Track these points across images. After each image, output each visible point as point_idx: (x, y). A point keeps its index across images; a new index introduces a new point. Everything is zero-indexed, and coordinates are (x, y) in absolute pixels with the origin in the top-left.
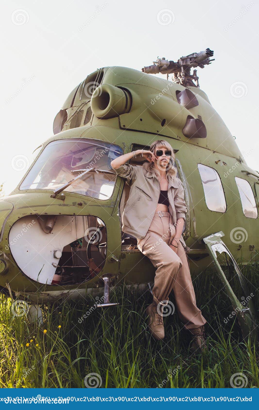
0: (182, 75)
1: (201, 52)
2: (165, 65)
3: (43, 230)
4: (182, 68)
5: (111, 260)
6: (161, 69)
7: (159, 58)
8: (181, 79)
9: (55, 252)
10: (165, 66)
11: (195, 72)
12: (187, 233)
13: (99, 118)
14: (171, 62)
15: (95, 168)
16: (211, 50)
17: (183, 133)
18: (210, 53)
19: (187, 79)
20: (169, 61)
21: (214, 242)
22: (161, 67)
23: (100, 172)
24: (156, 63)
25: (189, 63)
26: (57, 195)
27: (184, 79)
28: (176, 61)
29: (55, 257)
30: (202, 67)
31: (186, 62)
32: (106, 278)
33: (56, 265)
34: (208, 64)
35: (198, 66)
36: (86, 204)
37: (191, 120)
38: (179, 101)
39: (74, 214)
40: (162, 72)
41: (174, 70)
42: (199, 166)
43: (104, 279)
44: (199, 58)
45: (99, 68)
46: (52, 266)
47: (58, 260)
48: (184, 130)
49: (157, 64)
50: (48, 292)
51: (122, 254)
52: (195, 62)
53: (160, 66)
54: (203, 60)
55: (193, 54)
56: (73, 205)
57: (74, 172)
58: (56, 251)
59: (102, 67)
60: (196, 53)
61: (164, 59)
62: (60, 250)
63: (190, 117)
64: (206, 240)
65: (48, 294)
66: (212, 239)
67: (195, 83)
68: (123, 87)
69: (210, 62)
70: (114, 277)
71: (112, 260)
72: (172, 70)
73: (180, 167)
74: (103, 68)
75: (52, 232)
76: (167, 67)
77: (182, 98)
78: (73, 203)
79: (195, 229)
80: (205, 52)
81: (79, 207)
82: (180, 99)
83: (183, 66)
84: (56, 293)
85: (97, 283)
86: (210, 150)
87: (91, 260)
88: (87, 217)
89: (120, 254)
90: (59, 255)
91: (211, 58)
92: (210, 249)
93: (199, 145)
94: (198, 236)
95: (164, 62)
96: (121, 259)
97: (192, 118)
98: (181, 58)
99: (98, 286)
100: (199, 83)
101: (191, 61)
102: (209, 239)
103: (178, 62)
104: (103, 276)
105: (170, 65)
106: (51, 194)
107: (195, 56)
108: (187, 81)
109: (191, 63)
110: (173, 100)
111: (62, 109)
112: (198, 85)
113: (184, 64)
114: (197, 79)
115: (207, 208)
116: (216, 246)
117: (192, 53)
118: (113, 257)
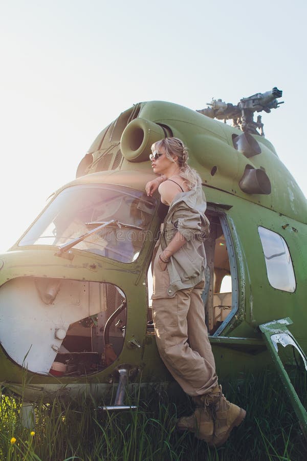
0: (242, 120)
1: (267, 93)
2: (222, 108)
3: (42, 299)
4: (243, 112)
5: (131, 345)
6: (217, 113)
7: (214, 99)
8: (240, 125)
9: (57, 330)
10: (221, 110)
11: (259, 118)
12: (240, 315)
13: (130, 161)
14: (230, 105)
15: (117, 221)
16: (279, 89)
17: (240, 186)
18: (277, 93)
19: (249, 126)
20: (226, 103)
21: (276, 331)
22: (217, 110)
23: (123, 226)
24: (211, 105)
25: (251, 106)
26: (63, 252)
27: (244, 124)
28: (235, 104)
29: (56, 338)
30: (268, 111)
31: (248, 105)
32: (124, 370)
33: (57, 349)
34: (276, 107)
35: (263, 111)
36: (101, 267)
37: (251, 170)
38: (236, 146)
39: (84, 279)
40: (218, 116)
41: (233, 115)
42: (260, 229)
43: (120, 371)
44: (264, 100)
45: (135, 104)
46: (52, 350)
47: (61, 342)
48: (241, 183)
49: (211, 107)
50: (42, 385)
51: (146, 337)
52: (259, 104)
53: (215, 109)
54: (268, 102)
55: (257, 95)
56: (84, 267)
57: (89, 225)
58: (59, 329)
59: (138, 102)
60: (260, 94)
61: (220, 100)
62: (64, 329)
63: (249, 167)
64: (264, 327)
65: (42, 388)
66: (273, 327)
67: (259, 130)
68: (162, 123)
69: (278, 105)
70: (135, 369)
71: (133, 345)
72: (230, 114)
73: (234, 228)
74: (140, 103)
75: (54, 302)
76: (225, 111)
77: (239, 143)
78: (84, 264)
79: (252, 311)
80: (272, 92)
81: (92, 269)
82: (237, 145)
83: (244, 109)
84: (53, 387)
85: (110, 376)
86: (276, 212)
87: (109, 346)
88: (105, 284)
89: (144, 338)
90: (62, 335)
91: (279, 100)
92: (269, 340)
93: (262, 204)
94: (255, 321)
95: (219, 104)
96: (146, 345)
97: (252, 168)
98: (241, 100)
99: (111, 381)
100: (264, 132)
101: (254, 104)
102: (268, 326)
103: (238, 105)
104: (120, 368)
105: (227, 109)
106: (56, 252)
107: (259, 97)
108: (249, 128)
109: (254, 106)
110: (227, 145)
111: (88, 153)
112: (263, 134)
113: (245, 107)
114: (261, 126)
115: (270, 284)
116: (278, 336)
117: (255, 94)
118: (134, 341)
